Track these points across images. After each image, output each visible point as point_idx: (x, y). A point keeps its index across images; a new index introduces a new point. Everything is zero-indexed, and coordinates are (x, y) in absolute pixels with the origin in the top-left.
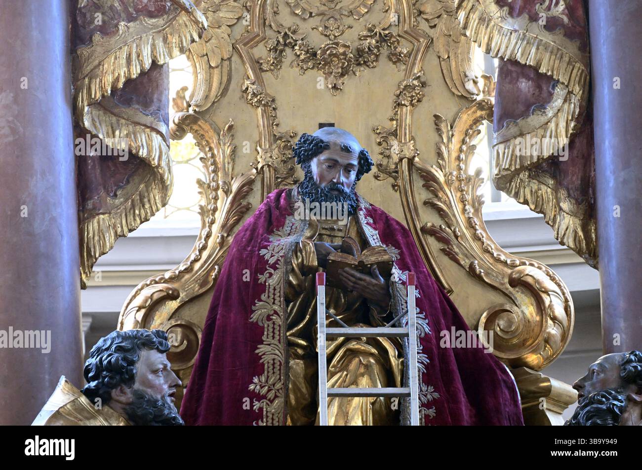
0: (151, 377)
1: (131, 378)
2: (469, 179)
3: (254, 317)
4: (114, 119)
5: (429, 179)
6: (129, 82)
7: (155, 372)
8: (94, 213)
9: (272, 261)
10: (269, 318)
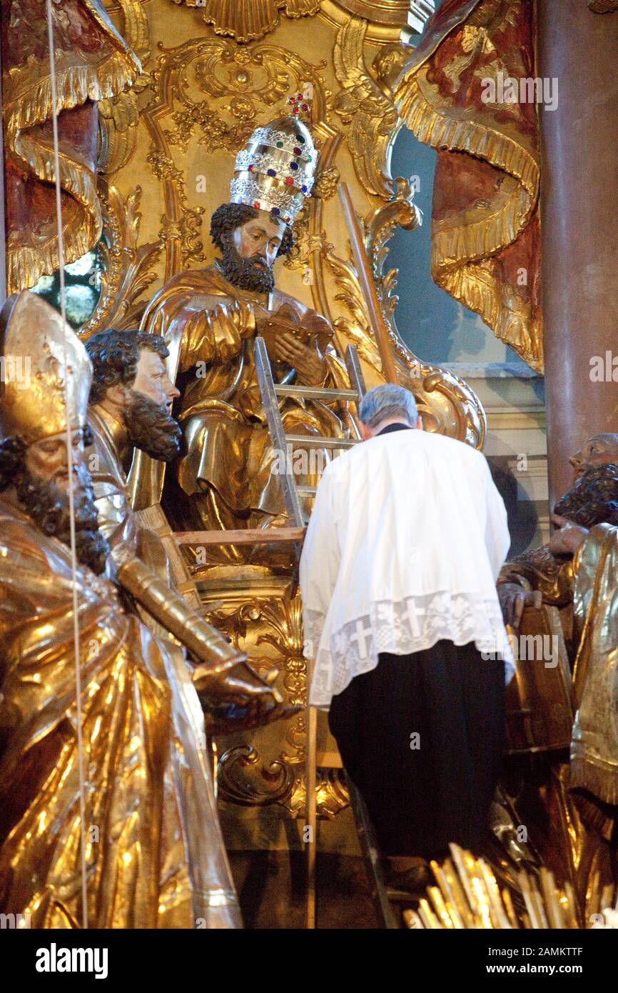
0: (150, 379)
1: (131, 378)
7: (155, 375)
8: (20, 244)
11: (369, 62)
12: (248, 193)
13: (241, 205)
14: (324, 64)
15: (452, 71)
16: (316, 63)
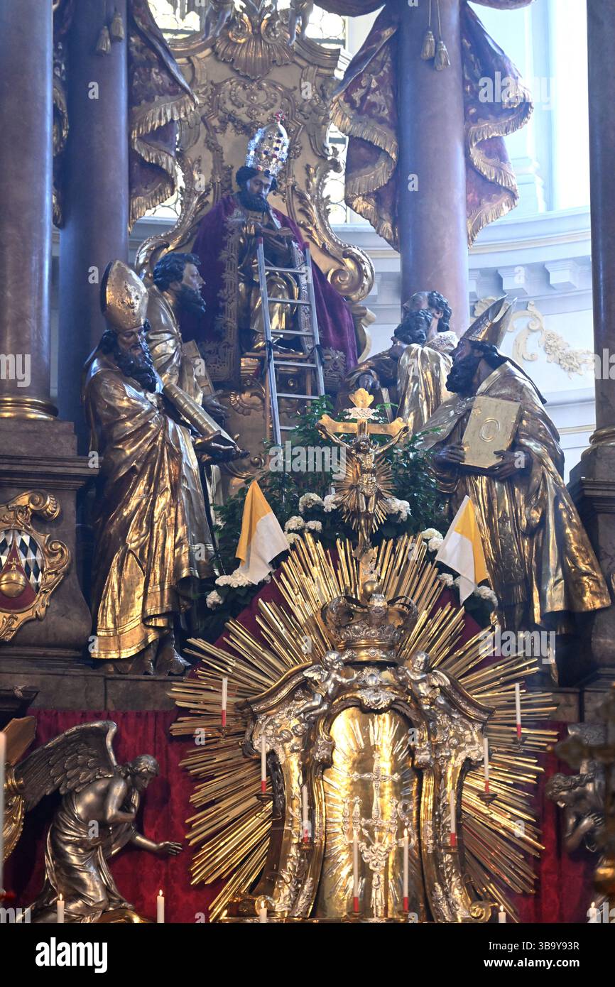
0: (191, 278)
1: (181, 277)
2: (323, 199)
3: (220, 258)
4: (149, 147)
5: (302, 198)
6: (159, 127)
7: (193, 276)
8: (136, 195)
9: (230, 230)
10: (228, 259)
11: (318, 87)
12: (254, 161)
13: (251, 168)
14: (295, 88)
15: (356, 96)
16: (292, 88)
